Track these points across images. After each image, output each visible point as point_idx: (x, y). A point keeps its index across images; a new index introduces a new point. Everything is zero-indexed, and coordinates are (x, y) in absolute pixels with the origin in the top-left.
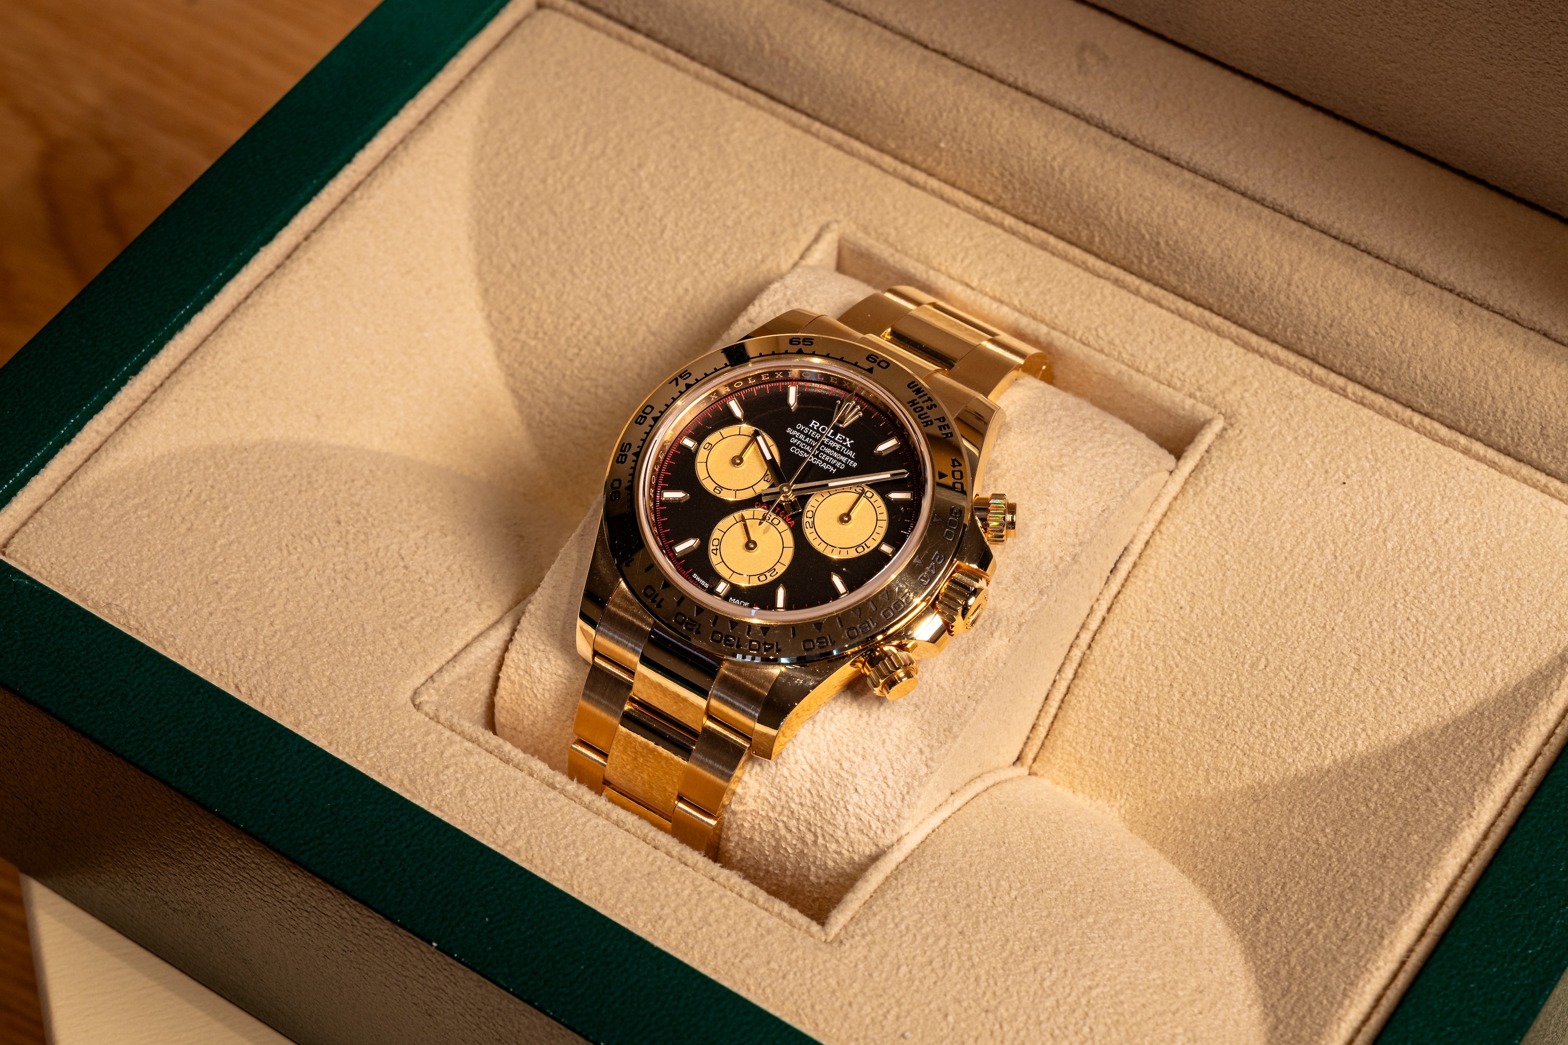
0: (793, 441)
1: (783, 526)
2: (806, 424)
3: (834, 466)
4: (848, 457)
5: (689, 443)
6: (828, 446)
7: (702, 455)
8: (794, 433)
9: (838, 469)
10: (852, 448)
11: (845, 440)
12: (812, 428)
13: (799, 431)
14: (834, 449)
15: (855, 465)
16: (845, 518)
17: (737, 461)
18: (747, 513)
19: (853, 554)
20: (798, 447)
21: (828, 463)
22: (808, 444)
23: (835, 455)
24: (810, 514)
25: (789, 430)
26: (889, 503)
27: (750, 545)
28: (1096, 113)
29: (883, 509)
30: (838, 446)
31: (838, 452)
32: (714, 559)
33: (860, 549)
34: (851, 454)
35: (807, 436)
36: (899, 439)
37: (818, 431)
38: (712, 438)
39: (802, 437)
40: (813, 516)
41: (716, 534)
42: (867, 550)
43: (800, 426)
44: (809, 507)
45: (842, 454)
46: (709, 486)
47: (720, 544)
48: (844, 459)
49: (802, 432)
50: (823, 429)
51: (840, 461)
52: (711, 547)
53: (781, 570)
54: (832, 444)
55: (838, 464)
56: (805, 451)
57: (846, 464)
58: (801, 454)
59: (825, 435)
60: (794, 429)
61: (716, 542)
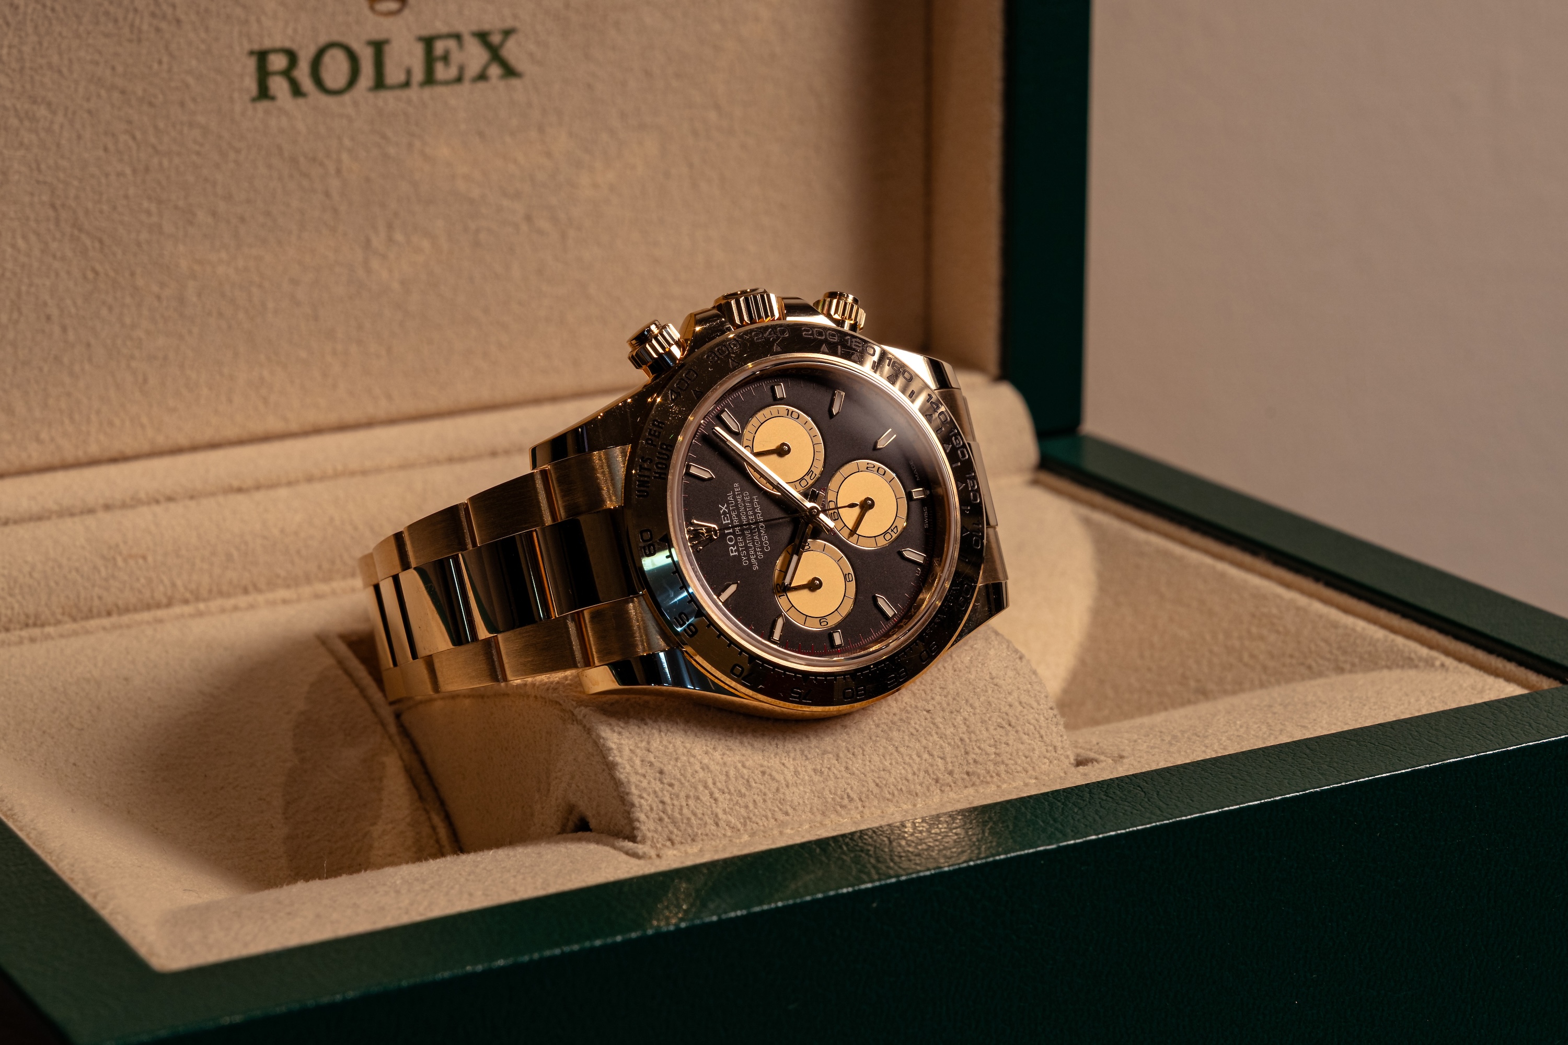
0: (760, 556)
1: (830, 496)
2: (739, 558)
3: (751, 502)
4: (734, 497)
5: (838, 639)
6: (740, 520)
7: (833, 621)
8: (753, 561)
10: (725, 501)
11: (725, 513)
12: (737, 551)
13: (749, 559)
14: (738, 516)
15: (736, 485)
16: (782, 451)
18: (845, 537)
19: (803, 418)
20: (762, 547)
21: (754, 509)
22: (753, 540)
23: (742, 509)
25: (756, 568)
26: (743, 429)
27: (867, 506)
29: (750, 427)
30: (734, 514)
31: (738, 509)
32: (900, 524)
33: (795, 416)
34: (730, 498)
35: (747, 548)
37: (736, 544)
38: (813, 627)
39: (751, 552)
40: (802, 479)
41: (881, 544)
42: (793, 409)
43: (745, 563)
45: (736, 505)
46: (852, 589)
47: (886, 532)
48: (739, 498)
49: (748, 555)
50: (731, 540)
51: (743, 501)
52: (894, 536)
53: (863, 464)
54: (736, 521)
56: (760, 536)
57: (742, 491)
58: (765, 538)
59: (734, 533)
60: (751, 564)
61: (888, 537)
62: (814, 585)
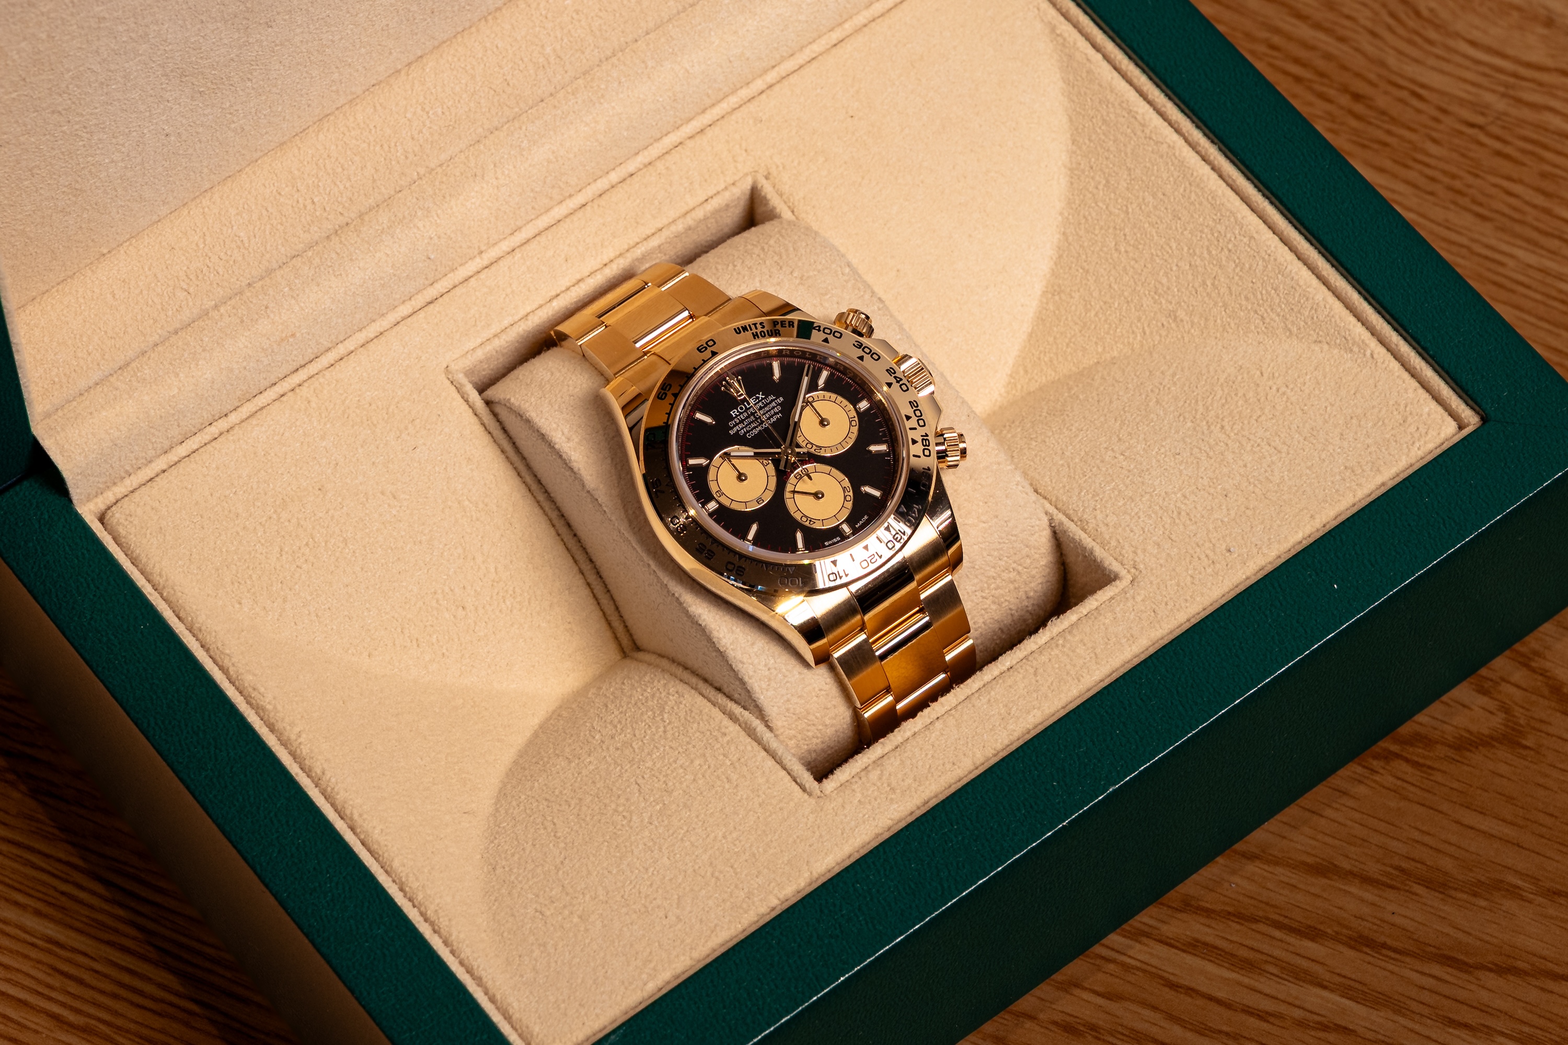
0: (741, 433)
1: (811, 468)
2: (732, 418)
3: (776, 414)
4: (772, 401)
5: (712, 506)
6: (757, 412)
7: (723, 500)
8: (735, 429)
9: (780, 411)
10: (767, 395)
11: (758, 398)
12: (737, 416)
13: (735, 426)
14: (761, 408)
15: (782, 399)
16: (823, 422)
18: (789, 487)
19: (855, 430)
20: (748, 432)
21: (772, 416)
22: (750, 424)
23: (767, 409)
24: (810, 446)
25: (731, 432)
26: (822, 390)
27: (817, 495)
29: (828, 394)
30: (760, 404)
31: (765, 406)
32: (818, 526)
33: (854, 423)
34: (771, 397)
35: (742, 421)
36: (775, 360)
37: (741, 413)
38: (713, 487)
39: (741, 426)
40: (812, 444)
41: (797, 516)
42: (856, 419)
43: (731, 424)
45: (768, 404)
46: (753, 507)
47: (807, 517)
48: (774, 404)
49: (737, 424)
50: (741, 408)
51: (773, 408)
52: (808, 524)
53: (846, 482)
54: (756, 407)
55: (776, 410)
56: (755, 428)
57: (779, 404)
58: (756, 431)
59: (747, 409)
60: (732, 428)
61: (805, 519)
62: (741, 477)
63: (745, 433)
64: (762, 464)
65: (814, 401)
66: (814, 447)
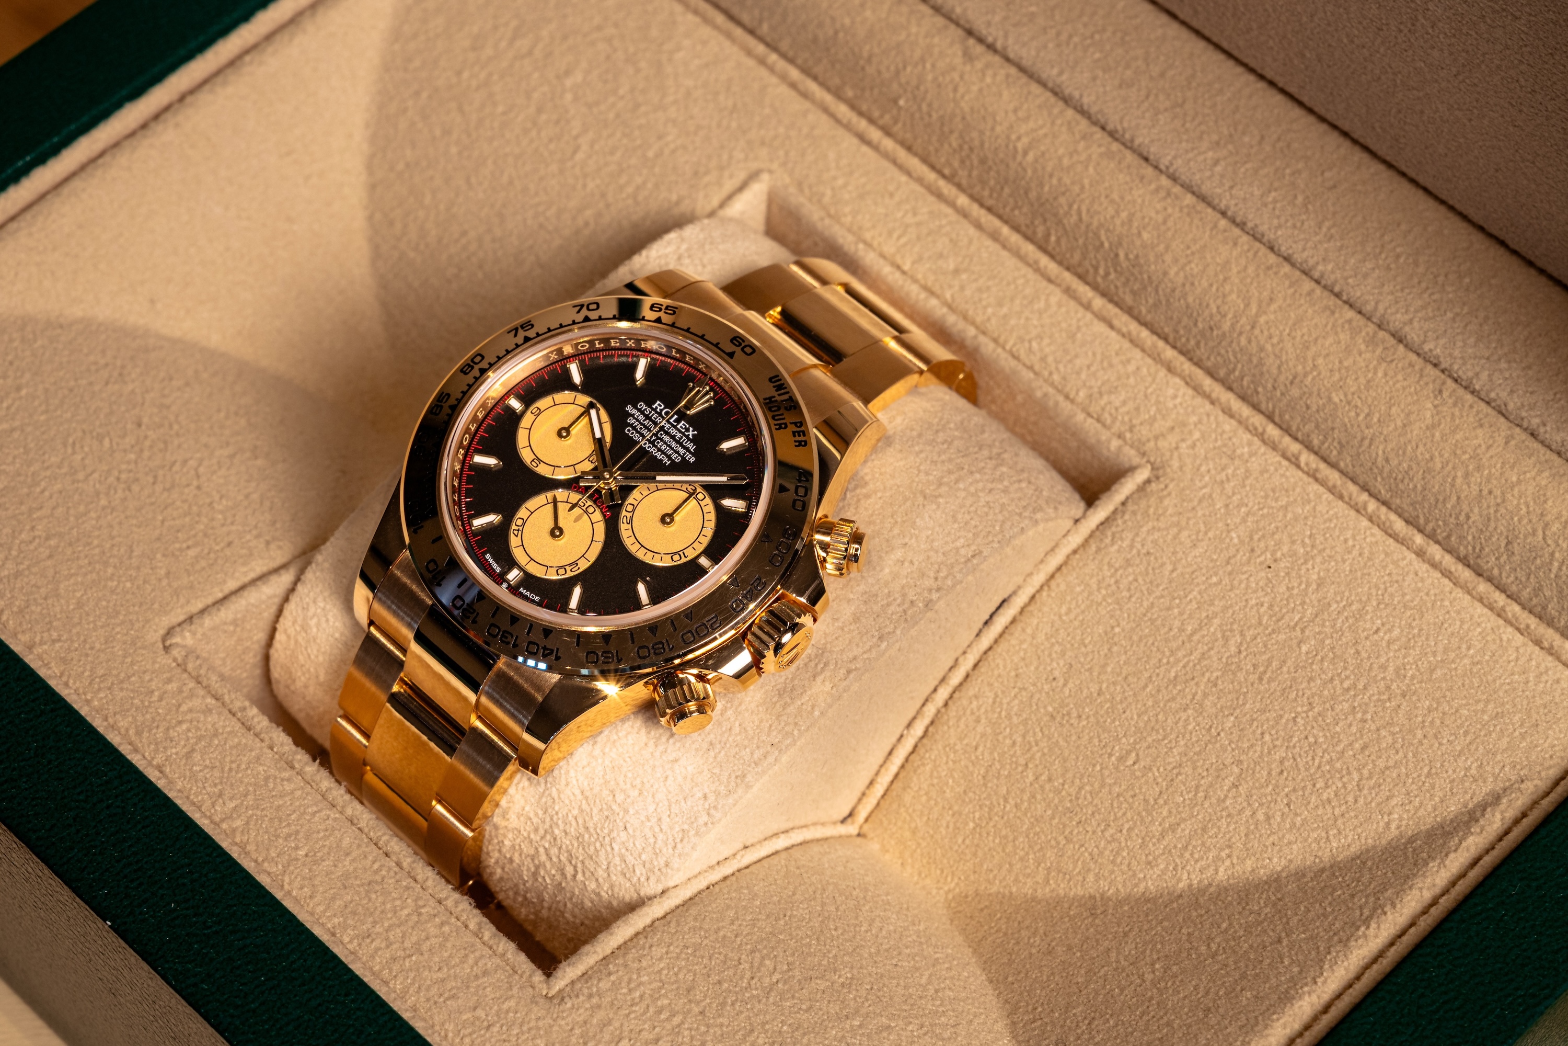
0: (631, 420)
1: (597, 516)
2: (649, 405)
3: (669, 457)
4: (687, 449)
5: (515, 404)
6: (667, 433)
7: (528, 419)
8: (634, 411)
9: (673, 461)
10: (694, 440)
11: (687, 430)
12: (655, 410)
13: (639, 410)
14: (673, 437)
15: (692, 460)
16: (667, 519)
17: (563, 432)
18: (561, 494)
19: (666, 563)
20: (634, 428)
21: (663, 452)
22: (646, 428)
23: (674, 444)
24: (630, 508)
25: (629, 408)
26: (719, 509)
27: (556, 531)
28: (1076, 94)
29: (712, 516)
30: (679, 435)
31: (678, 442)
32: (514, 541)
33: (676, 557)
34: (692, 447)
35: (647, 417)
36: (747, 439)
37: (660, 414)
38: (544, 403)
39: (641, 418)
40: (634, 511)
41: (522, 513)
42: (684, 560)
43: (642, 405)
44: (630, 500)
45: (681, 445)
46: (526, 456)
47: (524, 524)
48: (682, 451)
49: (642, 412)
50: (667, 413)
51: (677, 452)
52: (514, 527)
53: (584, 565)
54: (673, 431)
55: (674, 456)
56: (642, 435)
57: (683, 458)
58: (636, 437)
59: (668, 420)
60: (635, 407)
61: (520, 522)
62: (565, 430)
63: (631, 425)
64: (591, 455)
65: (697, 500)
66: (629, 515)
